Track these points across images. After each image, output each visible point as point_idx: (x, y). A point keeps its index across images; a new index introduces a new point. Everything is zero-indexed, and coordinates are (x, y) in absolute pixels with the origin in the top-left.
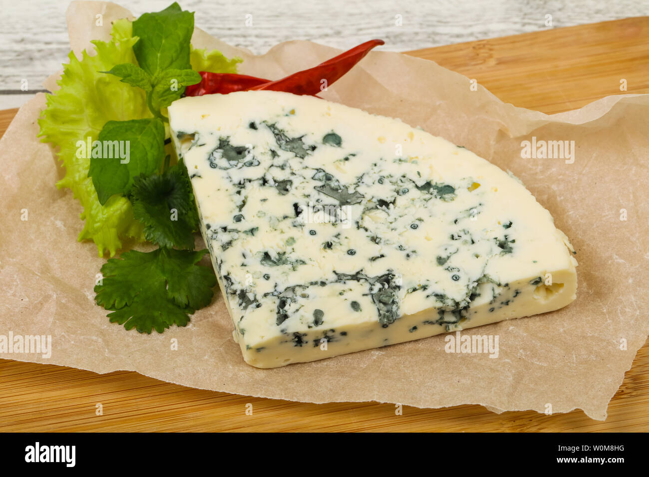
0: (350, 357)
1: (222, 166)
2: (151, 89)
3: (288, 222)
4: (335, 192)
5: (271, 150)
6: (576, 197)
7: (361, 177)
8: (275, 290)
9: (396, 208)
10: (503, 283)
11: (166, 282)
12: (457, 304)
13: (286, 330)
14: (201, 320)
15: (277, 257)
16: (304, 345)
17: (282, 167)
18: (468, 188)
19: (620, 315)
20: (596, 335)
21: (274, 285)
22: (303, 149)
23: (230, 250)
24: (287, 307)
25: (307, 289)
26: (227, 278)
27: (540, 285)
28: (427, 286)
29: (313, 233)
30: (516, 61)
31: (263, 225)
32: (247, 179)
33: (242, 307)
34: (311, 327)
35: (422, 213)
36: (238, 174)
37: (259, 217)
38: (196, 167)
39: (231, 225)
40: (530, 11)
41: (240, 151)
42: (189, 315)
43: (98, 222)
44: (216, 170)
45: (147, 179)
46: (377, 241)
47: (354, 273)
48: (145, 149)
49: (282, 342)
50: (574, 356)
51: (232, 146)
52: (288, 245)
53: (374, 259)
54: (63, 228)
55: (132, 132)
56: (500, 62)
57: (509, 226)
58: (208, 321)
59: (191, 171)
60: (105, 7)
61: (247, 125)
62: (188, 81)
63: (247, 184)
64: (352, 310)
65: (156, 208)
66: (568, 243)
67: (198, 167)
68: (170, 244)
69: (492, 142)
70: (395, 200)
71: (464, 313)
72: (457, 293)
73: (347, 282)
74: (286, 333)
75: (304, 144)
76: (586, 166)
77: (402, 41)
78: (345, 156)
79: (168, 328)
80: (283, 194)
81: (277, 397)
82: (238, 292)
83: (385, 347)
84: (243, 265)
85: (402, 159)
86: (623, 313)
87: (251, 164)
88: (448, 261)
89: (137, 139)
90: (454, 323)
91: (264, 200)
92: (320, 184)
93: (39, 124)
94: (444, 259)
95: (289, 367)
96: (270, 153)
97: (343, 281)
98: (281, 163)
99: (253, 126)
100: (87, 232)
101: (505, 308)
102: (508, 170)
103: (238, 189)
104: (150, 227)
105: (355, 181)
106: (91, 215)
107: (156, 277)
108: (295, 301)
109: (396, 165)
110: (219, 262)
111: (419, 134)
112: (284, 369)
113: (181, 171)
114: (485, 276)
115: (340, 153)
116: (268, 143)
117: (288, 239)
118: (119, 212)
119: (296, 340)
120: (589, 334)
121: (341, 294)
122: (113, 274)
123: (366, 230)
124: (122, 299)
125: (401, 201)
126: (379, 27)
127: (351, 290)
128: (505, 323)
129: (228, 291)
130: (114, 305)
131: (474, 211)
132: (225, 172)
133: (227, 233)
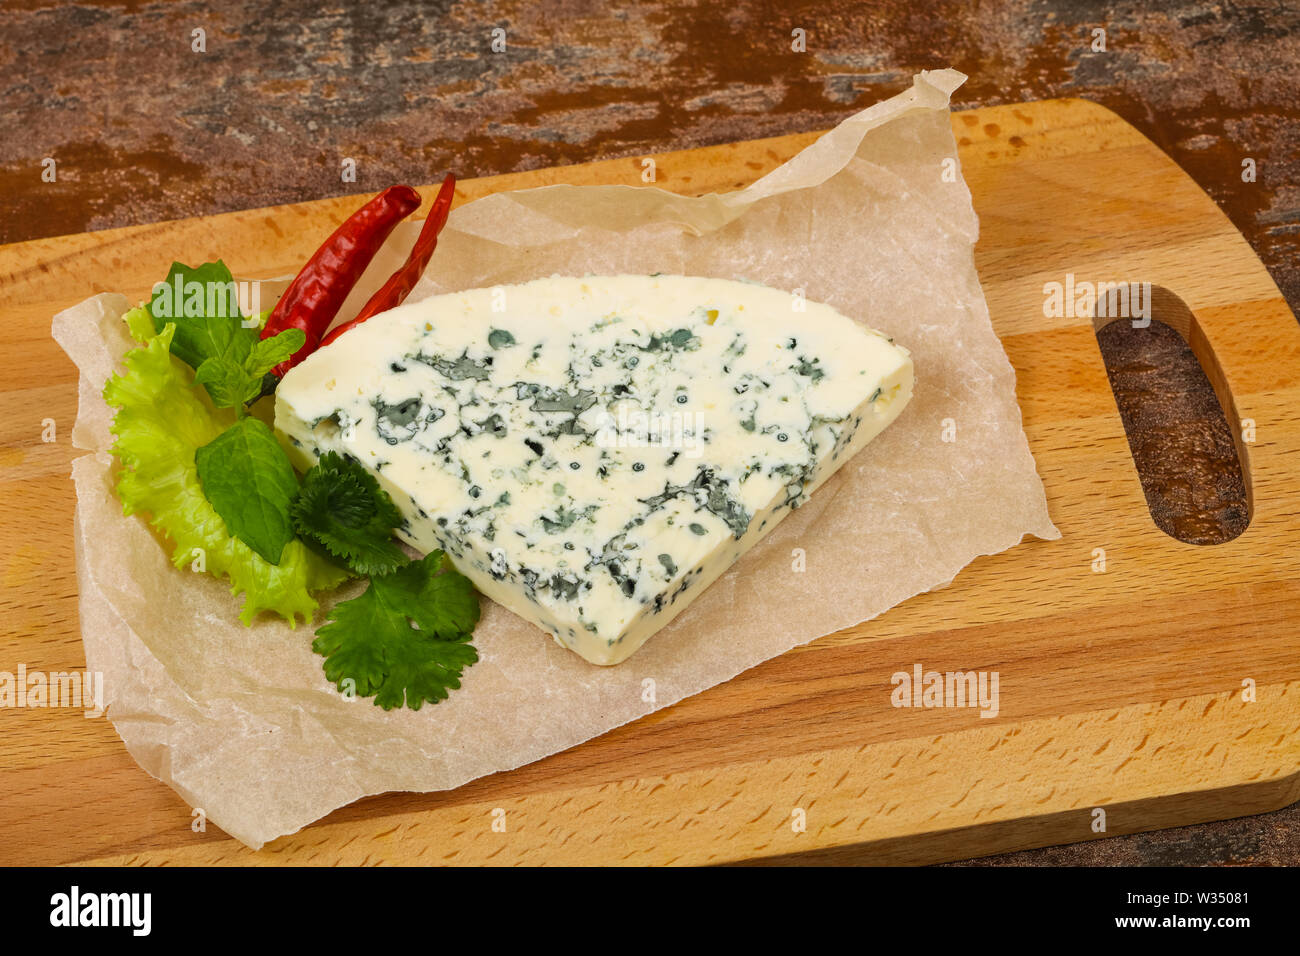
1: (402, 438)
3: (537, 466)
4: (554, 403)
5: (443, 388)
6: (821, 273)
7: (570, 369)
8: (593, 558)
9: (640, 387)
10: (844, 416)
11: (409, 620)
12: (802, 468)
13: (643, 599)
15: (558, 517)
16: (662, 607)
17: (474, 403)
18: (705, 322)
19: (971, 390)
21: (586, 552)
22: (478, 367)
23: (498, 535)
24: (623, 571)
25: (627, 537)
26: (524, 571)
27: (879, 397)
28: (758, 464)
29: (575, 466)
31: (509, 485)
32: (445, 439)
33: (565, 598)
34: (668, 580)
35: (677, 380)
36: (430, 437)
37: (497, 478)
38: (372, 454)
39: (475, 505)
41: (407, 410)
42: (470, 644)
43: (277, 590)
44: (400, 446)
45: (301, 501)
47: (662, 491)
49: (645, 615)
51: (391, 406)
52: (559, 495)
53: (671, 462)
54: (221, 622)
57: (793, 346)
59: (368, 462)
60: (99, 304)
61: (391, 371)
64: (696, 535)
66: (879, 332)
67: (375, 453)
69: (679, 253)
70: (631, 380)
72: (796, 455)
73: (664, 505)
74: (646, 602)
75: (474, 361)
76: (810, 229)
78: (532, 353)
79: (462, 675)
80: (503, 436)
82: (551, 583)
84: (529, 546)
85: (600, 322)
86: (974, 386)
87: (434, 418)
88: (757, 422)
90: (800, 494)
91: (487, 454)
92: (531, 401)
94: (749, 421)
96: (445, 392)
97: (659, 507)
98: (468, 399)
99: (396, 368)
101: (848, 446)
103: (445, 456)
105: (568, 378)
107: (391, 621)
108: (625, 559)
109: (597, 334)
111: (588, 281)
114: (814, 418)
115: (521, 352)
116: (433, 381)
117: (554, 488)
121: (670, 523)
122: (336, 646)
124: (375, 673)
125: (640, 375)
127: (677, 512)
129: (536, 586)
130: (370, 684)
131: (739, 345)
132: (412, 443)
133: (476, 517)
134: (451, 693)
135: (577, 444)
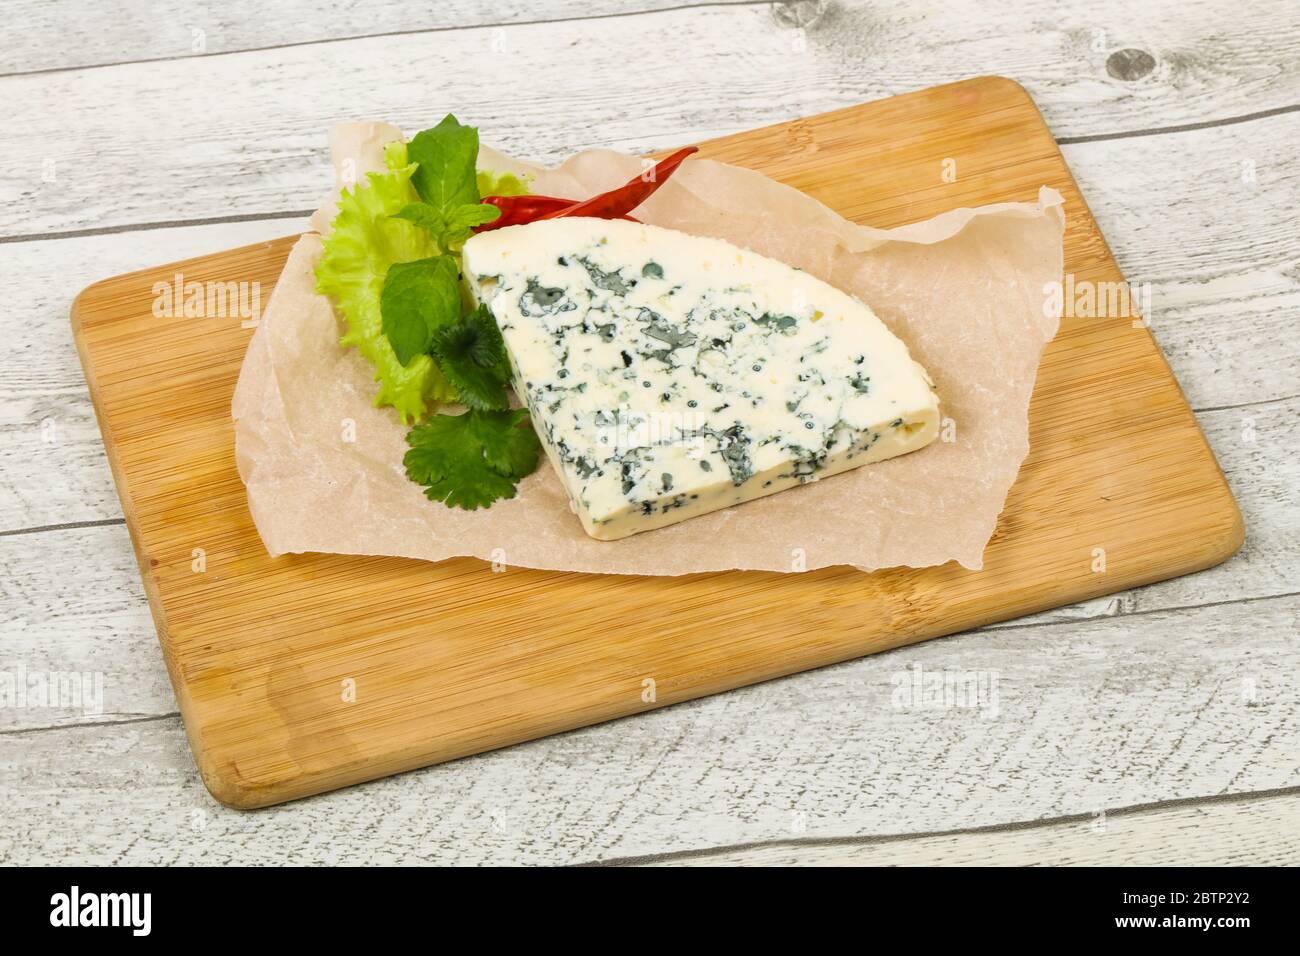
0: (700, 520)
1: (535, 314)
2: (444, 228)
3: (618, 374)
4: (663, 334)
5: (587, 289)
6: (928, 317)
7: (691, 313)
8: (616, 455)
9: (734, 347)
10: (862, 428)
11: (483, 449)
12: (814, 454)
13: (634, 499)
14: (528, 490)
16: (652, 512)
17: (602, 309)
18: (811, 319)
19: (986, 450)
20: (963, 474)
21: (614, 449)
22: (622, 285)
23: (559, 412)
24: (631, 474)
25: (651, 450)
26: (561, 444)
27: (900, 426)
28: (779, 437)
29: (647, 385)
30: (841, 145)
31: (591, 379)
32: (566, 327)
33: (581, 476)
34: (660, 493)
35: (763, 352)
36: (556, 321)
37: (585, 370)
38: (506, 317)
39: (556, 382)
40: (846, 73)
41: (553, 294)
42: (515, 484)
43: (400, 385)
44: (529, 319)
45: (448, 331)
46: (718, 389)
48: (439, 295)
49: (630, 512)
50: (942, 501)
51: (543, 287)
52: (622, 401)
53: (718, 410)
54: (354, 392)
55: (420, 275)
56: (823, 148)
57: (861, 362)
58: (536, 490)
59: (501, 322)
60: (372, 128)
61: (555, 261)
62: (488, 218)
64: (701, 470)
65: (462, 363)
66: (925, 376)
67: (508, 317)
68: (486, 406)
69: (830, 259)
70: (731, 339)
71: (820, 463)
72: (812, 442)
74: (634, 502)
75: (622, 279)
76: (936, 280)
77: (701, 122)
78: (669, 291)
79: (495, 501)
80: (608, 342)
81: (630, 573)
82: (576, 460)
83: (737, 505)
84: (576, 428)
85: (735, 287)
86: (990, 448)
87: (566, 308)
88: (799, 407)
89: (430, 283)
90: (810, 474)
91: (588, 350)
92: (646, 325)
93: (316, 274)
94: (794, 404)
95: (636, 537)
96: (586, 293)
98: (600, 305)
99: (561, 261)
100: (385, 397)
101: (863, 453)
102: (853, 294)
103: (558, 339)
104: (463, 389)
105: (685, 319)
106: (390, 378)
107: (470, 443)
108: (639, 466)
109: (727, 296)
110: (549, 427)
111: (749, 256)
112: (629, 539)
113: (484, 318)
114: (841, 421)
115: (663, 286)
116: (582, 282)
117: (621, 394)
118: (422, 373)
119: (645, 508)
120: (955, 475)
121: (687, 453)
122: (422, 443)
123: (705, 376)
124: (437, 472)
125: (739, 338)
126: (672, 105)
128: (863, 469)
129: (565, 459)
130: (429, 479)
131: (821, 346)
132: (539, 319)
133: (552, 392)
134: (480, 509)
135: (659, 369)
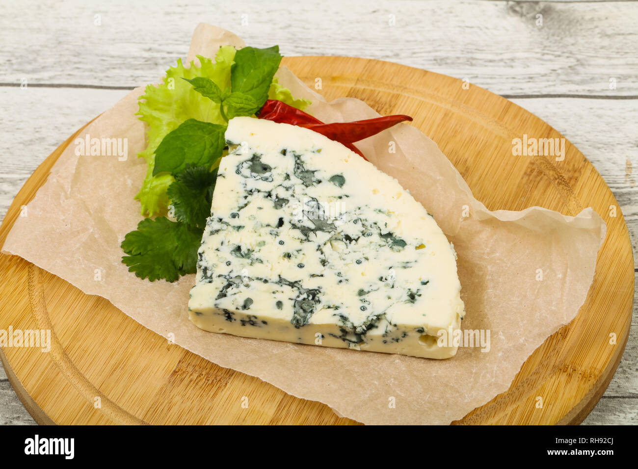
0: (270, 342)
1: (244, 175)
2: (220, 102)
3: (269, 229)
5: (287, 174)
6: (500, 280)
8: (229, 275)
9: (356, 244)
10: (393, 323)
12: (355, 328)
13: (218, 305)
15: (246, 252)
16: (233, 321)
17: (287, 189)
18: (416, 247)
19: (481, 377)
20: (456, 386)
21: (230, 271)
22: (311, 180)
23: (215, 236)
24: (229, 290)
25: (252, 281)
26: (200, 255)
27: (422, 334)
28: (339, 307)
29: (281, 243)
31: (249, 225)
32: (258, 190)
33: (201, 280)
34: (238, 309)
35: (372, 255)
36: (252, 184)
37: (249, 219)
38: (225, 169)
39: (227, 219)
41: (266, 168)
42: (180, 276)
43: (147, 188)
44: (239, 176)
45: (195, 168)
46: (326, 264)
47: (293, 280)
48: (205, 146)
49: (215, 313)
50: (428, 396)
51: (261, 162)
52: (258, 246)
53: (313, 276)
54: (130, 186)
55: (203, 131)
57: (425, 283)
59: (219, 172)
61: (281, 150)
62: (246, 104)
63: (256, 194)
64: (276, 307)
66: (460, 310)
67: (227, 170)
70: (358, 239)
71: (362, 337)
72: (358, 319)
73: (284, 286)
74: (217, 307)
75: (314, 177)
76: (518, 258)
78: (340, 195)
79: (159, 280)
80: (277, 208)
82: (203, 268)
83: (299, 344)
84: (217, 250)
85: (382, 210)
86: (484, 377)
87: (266, 179)
88: (367, 295)
89: (204, 137)
90: (354, 342)
91: (260, 208)
94: (365, 292)
95: (223, 335)
96: (285, 175)
97: (281, 284)
98: (288, 186)
99: (284, 152)
100: (141, 193)
101: (395, 343)
102: (452, 243)
103: (247, 195)
106: (147, 181)
108: (238, 287)
109: (375, 213)
110: (202, 242)
111: (407, 196)
114: (385, 314)
115: (338, 191)
116: (287, 168)
117: (261, 242)
118: (163, 185)
119: (227, 315)
120: (451, 384)
121: (274, 293)
122: (144, 229)
123: (322, 253)
125: (363, 240)
127: (283, 292)
128: (395, 356)
129: (197, 265)
130: (132, 251)
131: (409, 265)
132: (245, 179)
133: (220, 223)
135: (296, 237)
